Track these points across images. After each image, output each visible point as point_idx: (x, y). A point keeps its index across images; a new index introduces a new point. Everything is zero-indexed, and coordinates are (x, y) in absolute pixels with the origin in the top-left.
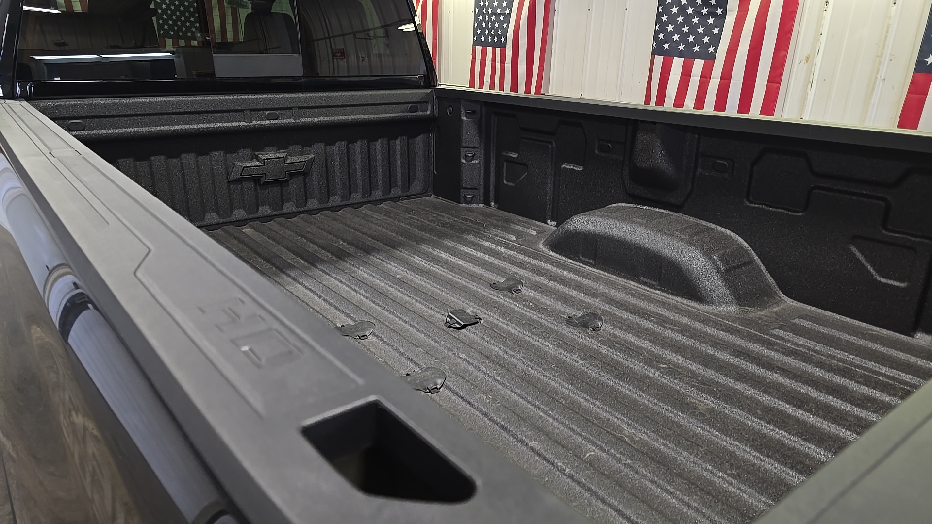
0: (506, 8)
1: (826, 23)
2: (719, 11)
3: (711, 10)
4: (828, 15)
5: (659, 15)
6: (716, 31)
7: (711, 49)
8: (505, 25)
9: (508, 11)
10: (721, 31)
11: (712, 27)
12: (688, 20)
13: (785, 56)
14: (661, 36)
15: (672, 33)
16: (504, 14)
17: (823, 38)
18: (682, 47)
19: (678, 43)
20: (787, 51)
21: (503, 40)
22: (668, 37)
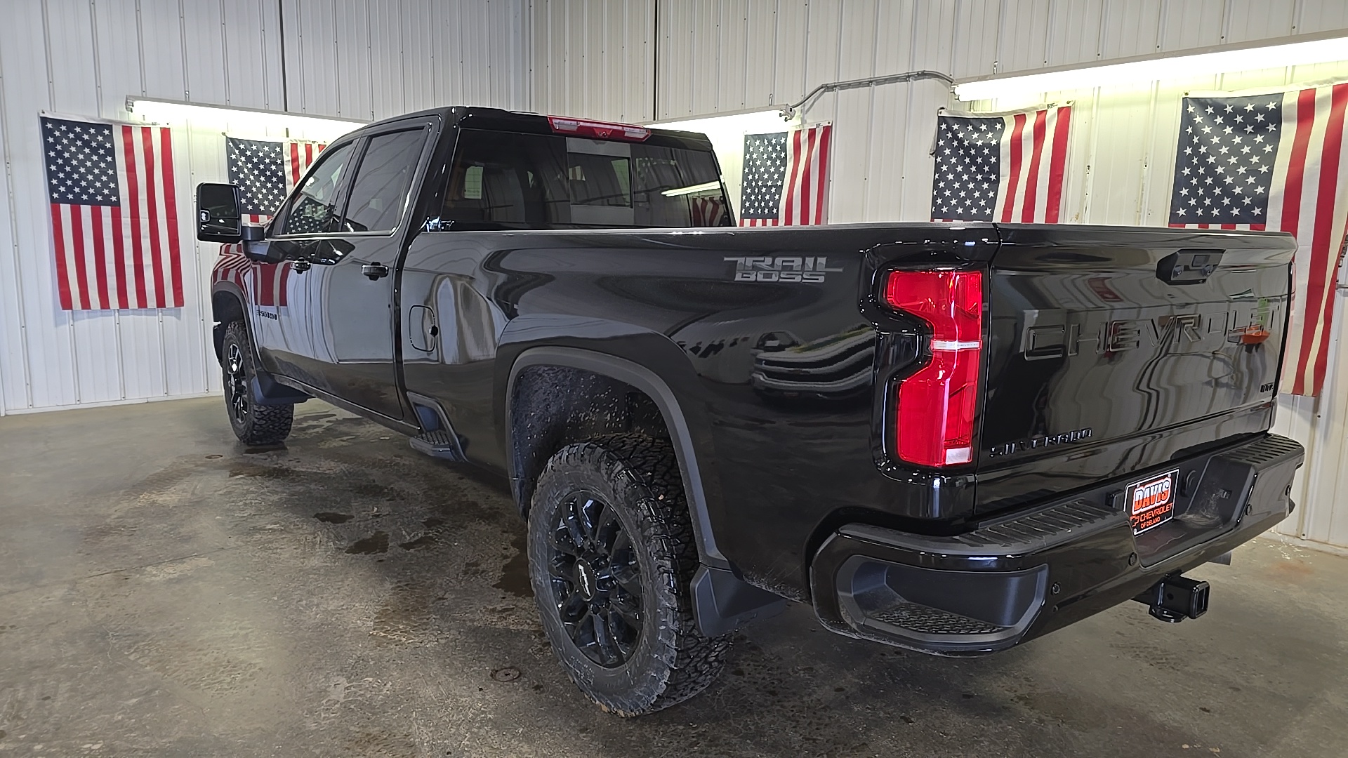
0: (777, 180)
1: (1090, 184)
2: (993, 177)
3: (985, 176)
4: (1091, 176)
5: (936, 182)
6: (991, 194)
7: (988, 211)
8: (777, 197)
9: (779, 183)
10: (996, 194)
11: (988, 191)
12: (964, 186)
13: (1057, 215)
14: (939, 201)
15: (950, 198)
16: (776, 186)
17: (1089, 197)
18: (960, 211)
19: (956, 207)
20: (1058, 210)
21: (775, 211)
22: (946, 201)
